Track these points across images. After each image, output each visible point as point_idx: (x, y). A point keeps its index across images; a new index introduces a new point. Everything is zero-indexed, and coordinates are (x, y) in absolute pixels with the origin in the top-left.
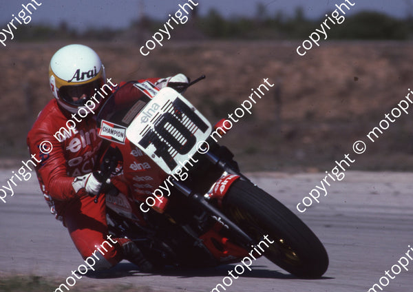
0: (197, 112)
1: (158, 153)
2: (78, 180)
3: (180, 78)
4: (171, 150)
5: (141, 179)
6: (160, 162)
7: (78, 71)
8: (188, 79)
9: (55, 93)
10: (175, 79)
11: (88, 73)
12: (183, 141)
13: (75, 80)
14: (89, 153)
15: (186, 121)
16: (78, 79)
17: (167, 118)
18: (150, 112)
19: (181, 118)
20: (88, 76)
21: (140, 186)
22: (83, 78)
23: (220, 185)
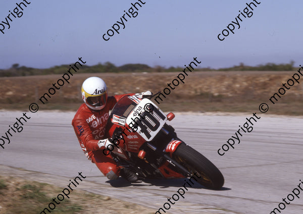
0: (160, 110)
1: (142, 131)
2: (101, 142)
3: (148, 93)
4: (148, 129)
5: (132, 142)
6: (143, 135)
7: (96, 90)
8: (152, 93)
9: (85, 100)
10: (146, 93)
11: (101, 91)
12: (154, 125)
13: (95, 94)
14: (102, 128)
15: (155, 115)
16: (96, 93)
17: (146, 113)
18: (138, 111)
19: (153, 114)
20: (101, 92)
21: (132, 146)
22: (98, 93)
23: (172, 146)
